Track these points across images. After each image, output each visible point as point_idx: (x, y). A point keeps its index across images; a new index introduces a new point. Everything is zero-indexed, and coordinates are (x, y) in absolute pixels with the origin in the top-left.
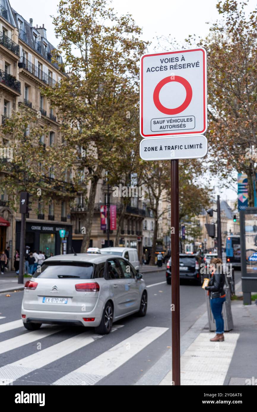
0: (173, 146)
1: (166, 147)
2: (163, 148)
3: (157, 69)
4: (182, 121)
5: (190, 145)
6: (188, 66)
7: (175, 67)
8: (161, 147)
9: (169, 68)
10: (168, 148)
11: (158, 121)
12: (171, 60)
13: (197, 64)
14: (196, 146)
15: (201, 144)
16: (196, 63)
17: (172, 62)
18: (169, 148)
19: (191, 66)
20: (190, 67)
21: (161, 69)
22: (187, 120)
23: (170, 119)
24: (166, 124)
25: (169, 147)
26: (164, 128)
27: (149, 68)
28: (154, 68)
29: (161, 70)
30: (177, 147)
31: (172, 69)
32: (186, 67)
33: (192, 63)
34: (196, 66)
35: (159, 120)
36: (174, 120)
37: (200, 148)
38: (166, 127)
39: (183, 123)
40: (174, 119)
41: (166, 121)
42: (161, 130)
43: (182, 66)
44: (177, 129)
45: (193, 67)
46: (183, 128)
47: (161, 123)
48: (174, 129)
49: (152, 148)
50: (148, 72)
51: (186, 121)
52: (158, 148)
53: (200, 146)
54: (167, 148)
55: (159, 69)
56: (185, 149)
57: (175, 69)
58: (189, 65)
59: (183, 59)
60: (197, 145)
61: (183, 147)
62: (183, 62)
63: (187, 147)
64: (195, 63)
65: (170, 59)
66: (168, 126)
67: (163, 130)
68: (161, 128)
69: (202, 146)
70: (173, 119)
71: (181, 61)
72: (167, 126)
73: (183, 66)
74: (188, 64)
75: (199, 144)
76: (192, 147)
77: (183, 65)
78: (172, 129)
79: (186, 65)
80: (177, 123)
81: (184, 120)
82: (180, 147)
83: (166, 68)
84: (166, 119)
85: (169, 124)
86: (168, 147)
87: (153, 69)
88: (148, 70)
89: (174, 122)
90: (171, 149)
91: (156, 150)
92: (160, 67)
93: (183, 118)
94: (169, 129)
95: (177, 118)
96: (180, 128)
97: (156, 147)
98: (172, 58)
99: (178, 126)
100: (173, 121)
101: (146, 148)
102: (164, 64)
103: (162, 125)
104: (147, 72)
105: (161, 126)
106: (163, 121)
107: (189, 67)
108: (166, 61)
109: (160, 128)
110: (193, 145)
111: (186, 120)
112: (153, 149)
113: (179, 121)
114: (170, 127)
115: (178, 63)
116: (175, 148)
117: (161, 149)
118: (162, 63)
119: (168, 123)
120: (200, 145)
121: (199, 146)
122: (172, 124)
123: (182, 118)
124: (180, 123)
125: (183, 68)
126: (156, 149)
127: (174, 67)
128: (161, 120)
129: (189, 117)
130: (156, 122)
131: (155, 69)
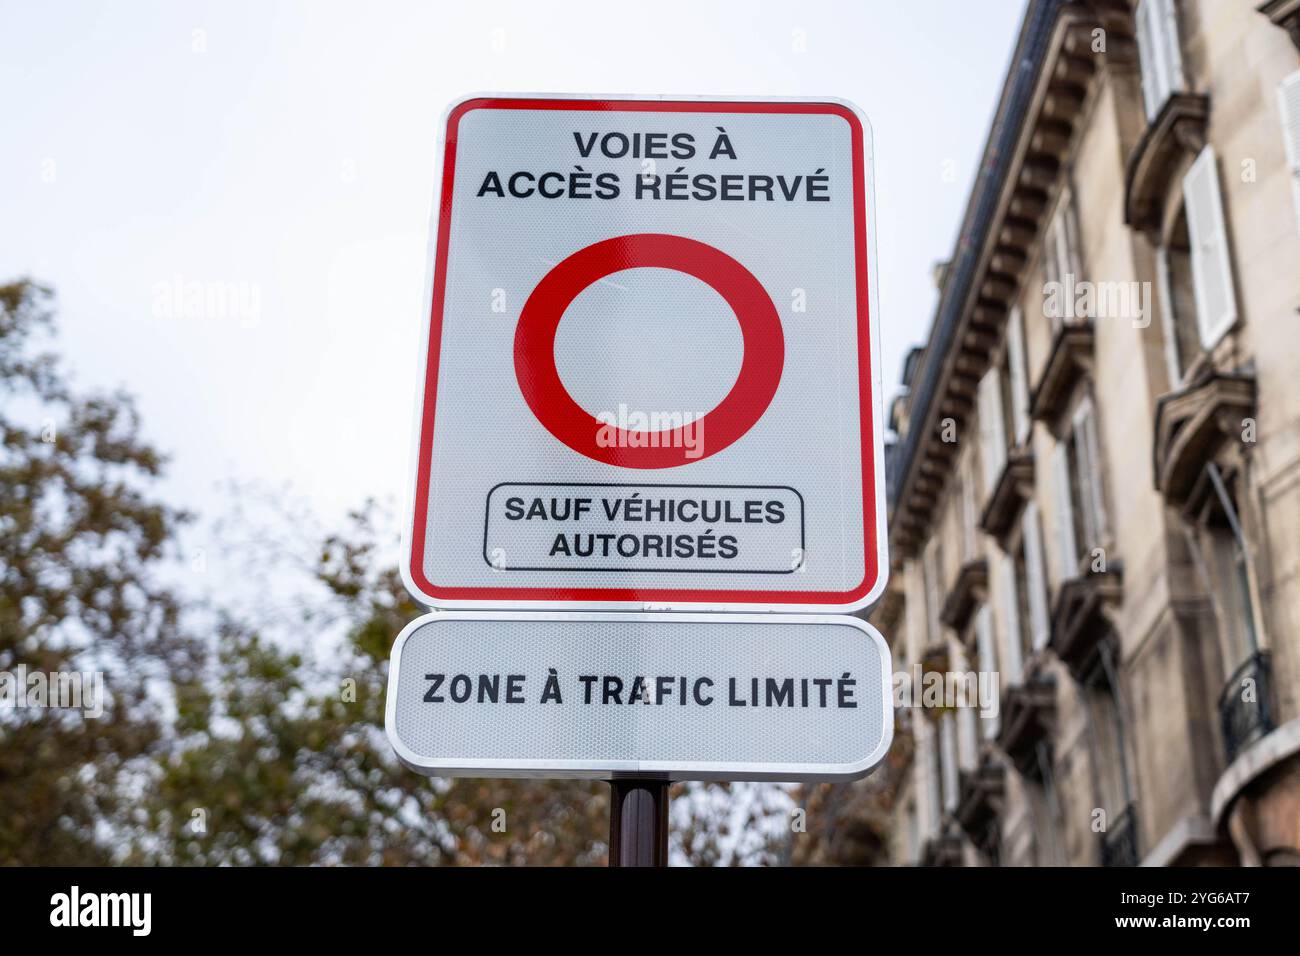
0: (639, 681)
1: (588, 680)
2: (572, 689)
3: (552, 185)
4: (711, 513)
5: (771, 683)
6: (753, 189)
7: (670, 187)
8: (552, 681)
9: (627, 186)
10: (607, 693)
11: (538, 502)
12: (650, 145)
13: (814, 186)
14: (814, 691)
15: (846, 680)
16: (810, 180)
17: (649, 155)
18: (616, 694)
19: (776, 189)
20: (770, 197)
21: (573, 185)
22: (748, 511)
23: (626, 494)
24: (593, 522)
25: (613, 686)
26: (584, 547)
27: (493, 176)
28: (531, 178)
29: (573, 195)
30: (676, 687)
31: (648, 194)
32: (745, 192)
33: (781, 179)
34: (810, 198)
35: (546, 495)
36: (656, 504)
37: (842, 704)
38: (599, 544)
39: (721, 529)
40: (656, 496)
41: (597, 507)
42: (560, 559)
43: (717, 186)
44: (675, 562)
45: (790, 196)
46: (719, 563)
47: (560, 511)
48: (653, 560)
49: (483, 679)
50: (491, 196)
51: (742, 516)
52: (533, 688)
53: (842, 693)
54: (597, 689)
55: (565, 185)
56: (733, 702)
57: (669, 196)
58: (761, 186)
59: (723, 146)
60: (823, 683)
61: (719, 692)
62: (722, 166)
63: (744, 692)
64: (798, 179)
65: (637, 137)
66: (613, 543)
67: (575, 561)
68: (560, 545)
69: (858, 693)
70: (645, 494)
71: (713, 156)
72: (606, 538)
73: (725, 187)
74: (752, 179)
75: (836, 677)
76: (780, 692)
77: (725, 179)
78: (638, 561)
79: (745, 183)
80: (676, 528)
81: (724, 511)
82: (696, 692)
83: (609, 187)
84: (597, 495)
85: (620, 526)
86: (607, 680)
87: (522, 185)
88: (491, 184)
89: (655, 515)
90: (625, 695)
91: (510, 699)
92: (573, 177)
93: (723, 495)
94: (615, 559)
95: (678, 496)
96: (695, 562)
97: (511, 679)
98: (649, 137)
99: (683, 546)
100: (649, 509)
101: (439, 679)
102: (596, 164)
103: (569, 528)
104: (481, 194)
105: (561, 537)
106: (579, 507)
107: (761, 195)
108: (615, 145)
109: (555, 550)
110: (789, 684)
111: (738, 511)
112: (488, 688)
113: (688, 511)
114: (628, 546)
115: (693, 167)
116: (661, 692)
117: (552, 691)
118: (585, 153)
119: (611, 517)
120: (841, 683)
121: (832, 691)
122: (640, 529)
123: (711, 496)
124: (698, 528)
125: (725, 197)
126: (511, 689)
127: (662, 188)
128: (562, 494)
129: (766, 496)
130: (527, 508)
131: (535, 185)
